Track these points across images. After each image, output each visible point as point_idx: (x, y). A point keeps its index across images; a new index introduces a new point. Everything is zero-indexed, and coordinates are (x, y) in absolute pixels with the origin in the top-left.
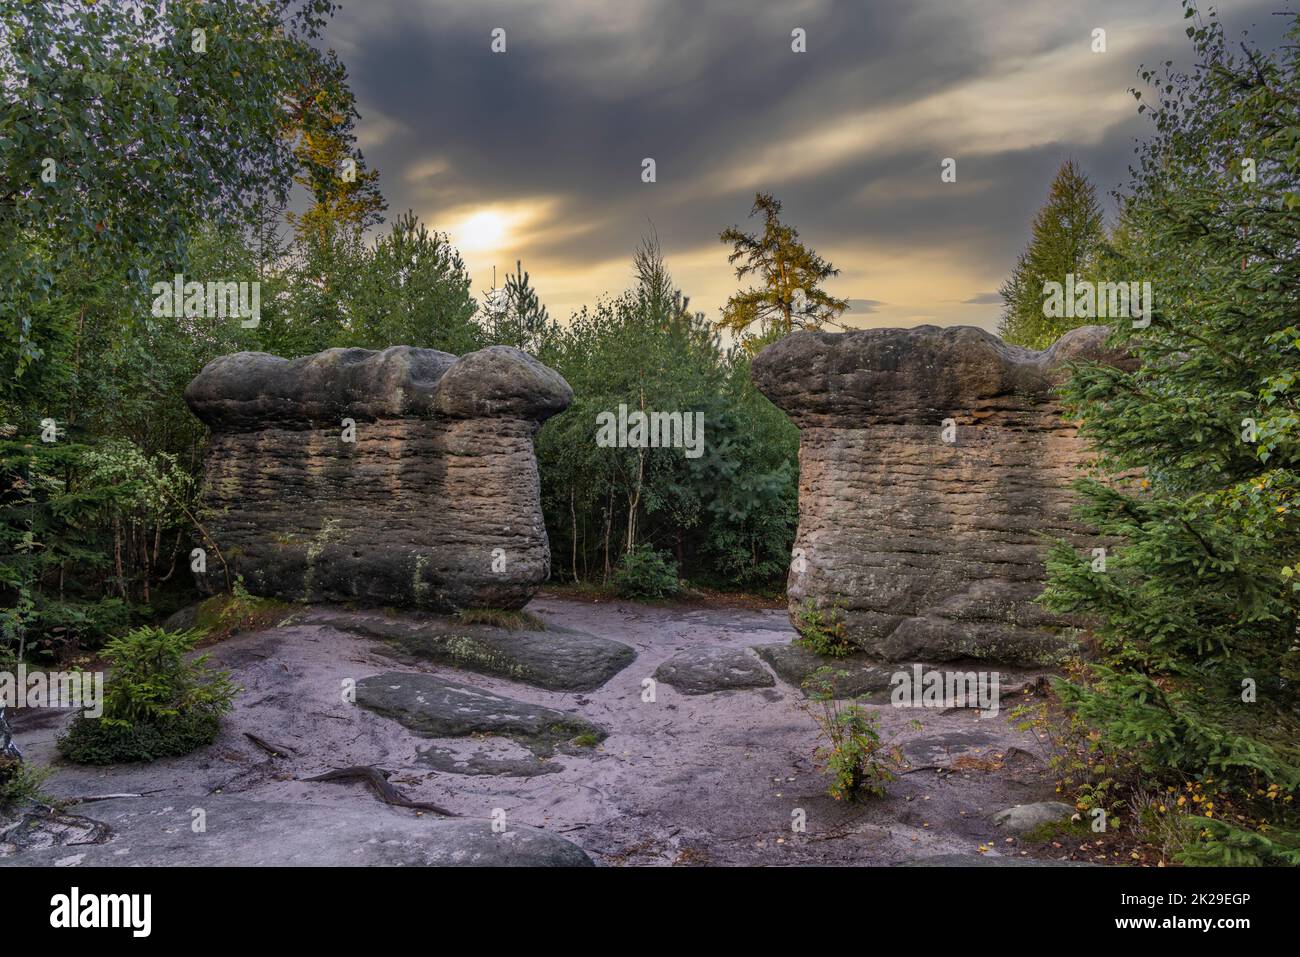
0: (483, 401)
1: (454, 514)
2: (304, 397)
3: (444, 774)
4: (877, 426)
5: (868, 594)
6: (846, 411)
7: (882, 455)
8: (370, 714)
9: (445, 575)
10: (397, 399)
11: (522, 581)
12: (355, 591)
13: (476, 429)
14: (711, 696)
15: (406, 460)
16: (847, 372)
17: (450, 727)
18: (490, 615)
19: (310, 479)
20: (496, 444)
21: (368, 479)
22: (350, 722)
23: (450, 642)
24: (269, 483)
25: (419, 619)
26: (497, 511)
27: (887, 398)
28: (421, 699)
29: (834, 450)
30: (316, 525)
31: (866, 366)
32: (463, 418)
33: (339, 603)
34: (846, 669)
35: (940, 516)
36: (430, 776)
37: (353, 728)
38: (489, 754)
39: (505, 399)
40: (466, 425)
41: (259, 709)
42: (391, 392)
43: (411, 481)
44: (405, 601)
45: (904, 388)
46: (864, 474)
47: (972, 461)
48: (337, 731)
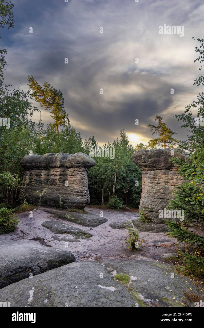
0: (75, 164)
1: (69, 188)
2: (41, 163)
3: (56, 240)
4: (156, 170)
5: (153, 208)
6: (150, 167)
7: (157, 177)
8: (45, 228)
9: (66, 201)
10: (58, 164)
12: (48, 204)
13: (74, 170)
14: (119, 229)
15: (60, 176)
16: (149, 158)
17: (60, 231)
19: (42, 180)
20: (78, 173)
21: (53, 180)
22: (41, 229)
23: (66, 215)
24: (34, 181)
25: (61, 210)
26: (78, 188)
27: (158, 164)
28: (55, 226)
29: (148, 176)
30: (42, 190)
31: (153, 157)
32: (71, 168)
33: (45, 206)
34: (148, 225)
35: (169, 191)
36: (53, 241)
37: (41, 231)
38: (66, 237)
39: (79, 164)
40: (72, 169)
41: (25, 226)
42: (57, 162)
43: (61, 181)
44: (58, 206)
45: (161, 162)
46: (154, 181)
47: (176, 178)
48: (38, 231)
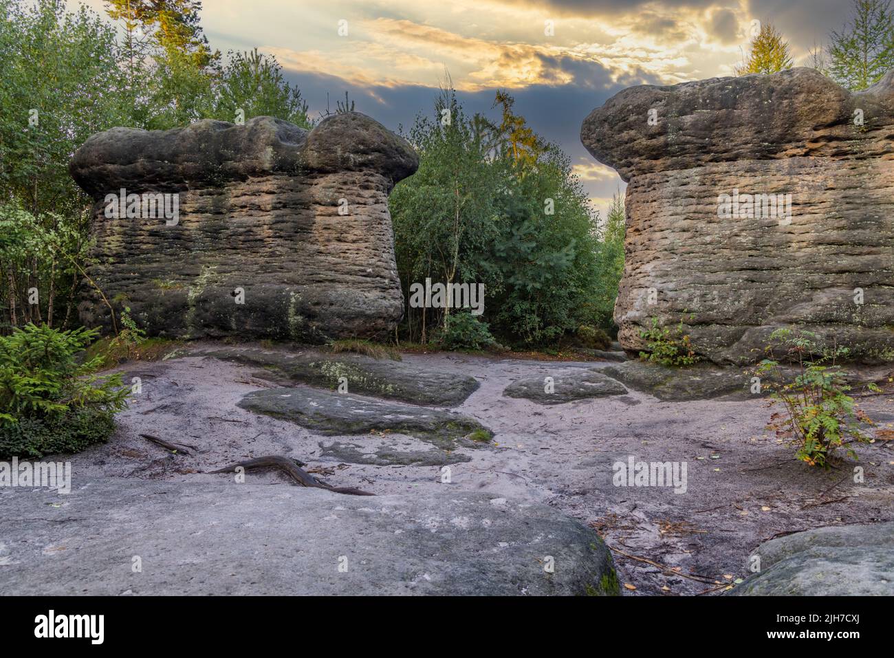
0: (347, 154)
1: (322, 258)
2: (180, 159)
3: (354, 465)
4: (712, 164)
5: (712, 308)
6: (683, 151)
7: (717, 188)
8: (266, 418)
9: (317, 309)
10: (267, 157)
11: (385, 315)
12: (234, 326)
13: (341, 181)
14: (570, 404)
15: (278, 212)
16: (686, 114)
17: (349, 425)
18: (359, 344)
19: (187, 233)
20: (358, 195)
21: (241, 230)
22: (247, 425)
23: (324, 367)
24: (150, 239)
25: (294, 349)
26: (361, 256)
27: (724, 135)
28: (314, 404)
29: (668, 189)
30: (195, 272)
31: (705, 106)
32: (328, 172)
33: (219, 338)
34: (695, 375)
35: (778, 237)
36: (340, 467)
37: (251, 430)
38: (394, 447)
39: (367, 154)
40: (331, 178)
41: (153, 416)
42: (261, 150)
43: (281, 230)
44: (281, 333)
45: (741, 125)
46: (700, 207)
47: (807, 185)
48: (235, 433)
